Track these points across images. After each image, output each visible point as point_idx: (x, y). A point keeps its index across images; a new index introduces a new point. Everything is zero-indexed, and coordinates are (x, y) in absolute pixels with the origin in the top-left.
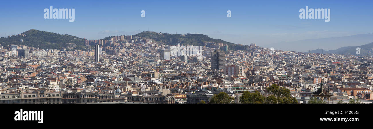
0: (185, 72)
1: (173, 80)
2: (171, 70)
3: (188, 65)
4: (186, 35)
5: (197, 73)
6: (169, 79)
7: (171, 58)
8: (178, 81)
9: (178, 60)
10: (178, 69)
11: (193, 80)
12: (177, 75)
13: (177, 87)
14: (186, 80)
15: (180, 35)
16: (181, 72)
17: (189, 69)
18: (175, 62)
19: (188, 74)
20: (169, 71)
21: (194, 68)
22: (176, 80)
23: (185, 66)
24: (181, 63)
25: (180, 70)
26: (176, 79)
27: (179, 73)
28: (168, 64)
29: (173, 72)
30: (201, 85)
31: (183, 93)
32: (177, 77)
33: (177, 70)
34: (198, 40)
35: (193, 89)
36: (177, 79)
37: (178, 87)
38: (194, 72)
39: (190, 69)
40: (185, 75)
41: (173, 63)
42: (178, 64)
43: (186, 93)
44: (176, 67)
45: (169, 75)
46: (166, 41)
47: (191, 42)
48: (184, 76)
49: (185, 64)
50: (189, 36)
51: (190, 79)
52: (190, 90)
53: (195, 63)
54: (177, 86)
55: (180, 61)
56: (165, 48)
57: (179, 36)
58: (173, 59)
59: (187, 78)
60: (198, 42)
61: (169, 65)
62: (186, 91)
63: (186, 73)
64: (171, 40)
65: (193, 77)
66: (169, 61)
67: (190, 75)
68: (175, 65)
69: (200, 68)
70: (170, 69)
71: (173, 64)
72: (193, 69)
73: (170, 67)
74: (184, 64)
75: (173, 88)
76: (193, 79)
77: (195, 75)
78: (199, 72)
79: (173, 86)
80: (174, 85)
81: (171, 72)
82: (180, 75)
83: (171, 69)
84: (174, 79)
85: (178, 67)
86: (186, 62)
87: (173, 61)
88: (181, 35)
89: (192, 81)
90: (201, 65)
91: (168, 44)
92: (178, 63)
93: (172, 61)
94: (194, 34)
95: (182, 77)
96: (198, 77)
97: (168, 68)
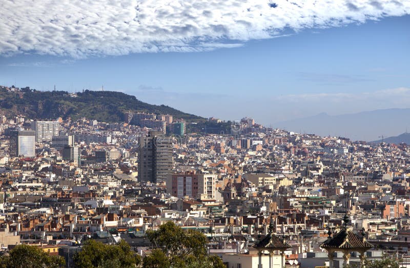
0: (69, 188)
1: (35, 208)
2: (34, 184)
3: (79, 171)
4: (79, 94)
5: (100, 192)
6: (25, 205)
7: (37, 151)
8: (48, 211)
9: (55, 158)
10: (52, 180)
11: (87, 209)
12: (48, 195)
13: (39, 227)
14: (69, 208)
15: (63, 92)
16: (59, 189)
17: (80, 179)
18: (47, 161)
19: (76, 194)
20: (28, 185)
21: (96, 179)
22: (42, 210)
23: (72, 174)
24: (63, 165)
25: (57, 183)
26: (44, 206)
27: (54, 192)
28: (27, 169)
29: (36, 188)
30: (100, 223)
31: (52, 243)
32: (46, 203)
33: (50, 183)
34: (110, 107)
35: (79, 230)
36: (47, 206)
37: (42, 228)
38: (91, 189)
39: (83, 179)
40: (69, 195)
41: (42, 166)
42: (54, 169)
43: (58, 241)
44: (48, 175)
45: (27, 194)
46: (27, 109)
47: (93, 113)
48: (66, 199)
49: (72, 167)
50: (87, 97)
51: (80, 207)
52: (71, 235)
53: (99, 165)
54: (39, 224)
55: (60, 161)
56: (26, 125)
57: (62, 95)
58: (43, 155)
59: (73, 205)
60: (109, 112)
61: (31, 169)
62: (60, 238)
63: (70, 192)
64: (40, 107)
65: (88, 202)
66: (31, 160)
67: (80, 195)
68: (45, 169)
69: (109, 178)
70: (31, 181)
71: (40, 168)
72: (91, 181)
73: (33, 176)
74: (68, 168)
75: (27, 230)
76: (90, 206)
77: (94, 196)
78: (106, 188)
79: (27, 226)
80: (31, 223)
81: (31, 188)
82: (54, 195)
83: (34, 179)
84: (38, 207)
85: (53, 176)
86: (76, 163)
87: (43, 159)
88: (67, 93)
89: (83, 211)
90: (113, 169)
91: (32, 117)
92: (55, 164)
93: (39, 159)
94: (99, 92)
95: (59, 201)
96: (102, 202)
97: (26, 177)
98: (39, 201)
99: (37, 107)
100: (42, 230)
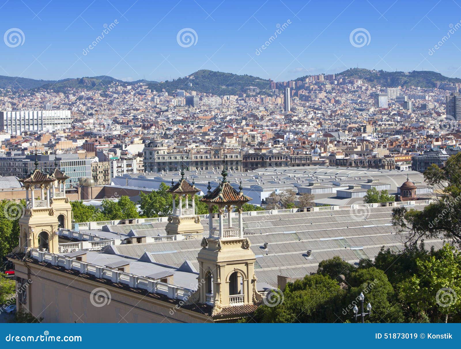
0: (409, 124)
1: (391, 135)
2: (390, 123)
3: (413, 115)
4: (409, 73)
5: (426, 126)
6: (386, 134)
7: (389, 105)
8: (399, 137)
9: (399, 108)
10: (399, 120)
11: (420, 136)
12: (398, 128)
13: (398, 145)
14: (411, 135)
15: (401, 72)
16: (403, 125)
17: (414, 120)
18: (395, 110)
19: (413, 128)
20: (387, 123)
21: (422, 119)
22: (396, 136)
23: (409, 117)
24: (403, 112)
25: (401, 122)
26: (397, 134)
27: (401, 127)
28: (385, 114)
29: (392, 125)
30: (431, 143)
31: (407, 154)
32: (398, 132)
33: (398, 122)
34: (427, 80)
35: (420, 148)
36: (398, 134)
37: (400, 146)
38: (421, 125)
39: (416, 120)
40: (409, 128)
41: (393, 113)
42: (399, 114)
43: (410, 153)
44: (396, 118)
45: (387, 128)
46: (382, 82)
47: (418, 83)
48: (408, 130)
49: (409, 113)
50: (415, 74)
51: (416, 134)
52: (416, 150)
53: (423, 112)
54: (398, 144)
55: (402, 110)
56: (381, 91)
57: (401, 74)
58: (392, 106)
59: (412, 133)
60: (427, 83)
61: (387, 114)
62: (410, 151)
63: (410, 126)
64: (389, 80)
65: (421, 132)
66: (386, 109)
67: (416, 128)
68: (394, 114)
69: (430, 118)
70: (388, 121)
71: (391, 114)
72: (420, 121)
73: (388, 118)
74: (407, 113)
75: (392, 147)
76: (422, 134)
77: (423, 128)
78: (429, 124)
79: (392, 145)
80: (394, 143)
81: (389, 125)
82: (401, 128)
83: (389, 120)
84: (394, 135)
85: (399, 118)
86: (410, 111)
87: (393, 109)
88: (403, 72)
89: (418, 137)
90: (431, 114)
91: (384, 86)
92: (399, 111)
93: (391, 109)
94: (421, 72)
95: (404, 131)
96: (428, 132)
97: (385, 119)
98: (394, 131)
99: (387, 80)
100: (400, 147)
